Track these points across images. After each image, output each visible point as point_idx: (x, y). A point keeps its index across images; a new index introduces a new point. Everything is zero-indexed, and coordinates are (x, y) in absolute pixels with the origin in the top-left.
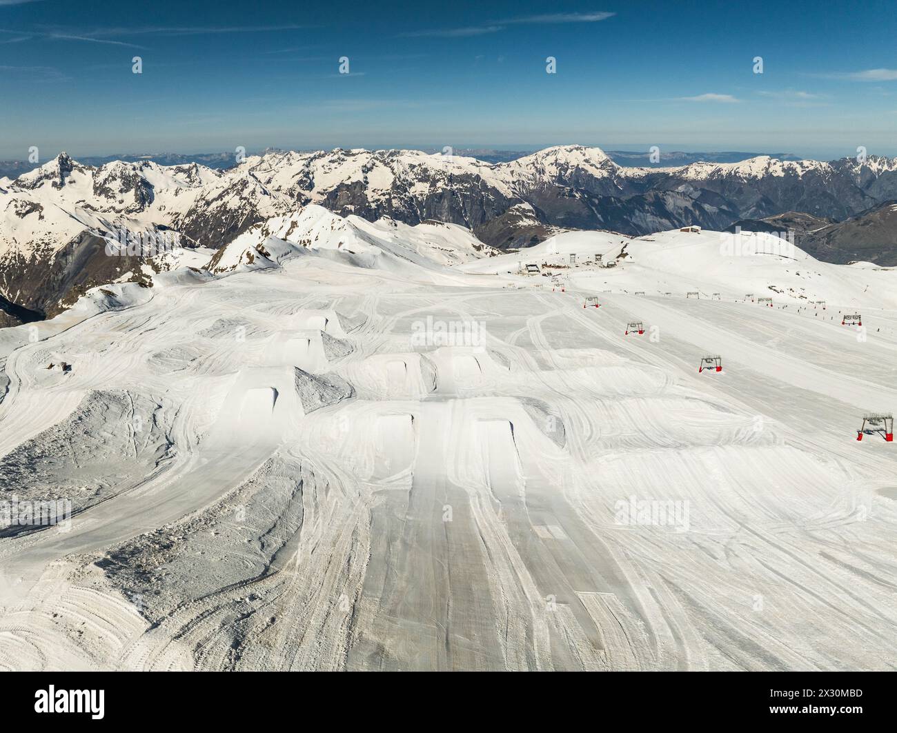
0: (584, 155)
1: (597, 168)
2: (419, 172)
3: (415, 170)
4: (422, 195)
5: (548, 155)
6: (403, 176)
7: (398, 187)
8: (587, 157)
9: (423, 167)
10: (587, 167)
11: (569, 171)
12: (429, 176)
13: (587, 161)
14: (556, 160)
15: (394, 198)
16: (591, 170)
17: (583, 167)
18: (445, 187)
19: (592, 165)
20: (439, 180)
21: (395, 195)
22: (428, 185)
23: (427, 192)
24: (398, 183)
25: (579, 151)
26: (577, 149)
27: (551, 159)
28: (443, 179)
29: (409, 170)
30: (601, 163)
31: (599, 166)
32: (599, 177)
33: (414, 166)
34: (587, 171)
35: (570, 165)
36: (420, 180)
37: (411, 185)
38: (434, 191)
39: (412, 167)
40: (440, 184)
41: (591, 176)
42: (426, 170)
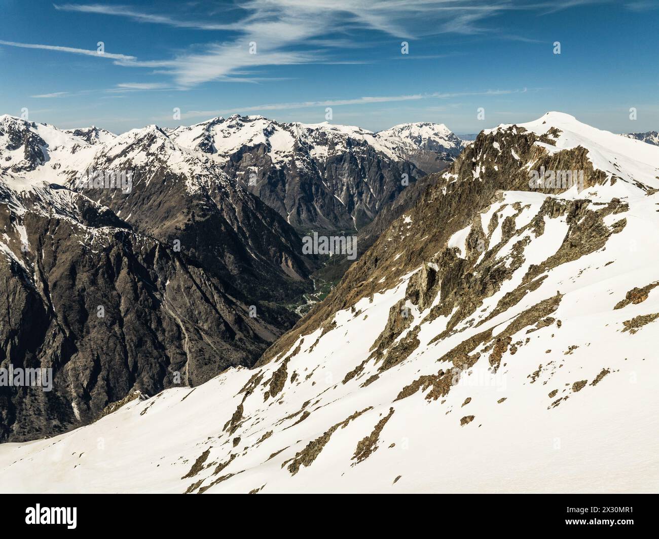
0: (433, 130)
1: (446, 141)
2: (317, 136)
3: (313, 134)
4: (322, 157)
5: (402, 130)
6: (303, 139)
7: (300, 150)
8: (436, 131)
9: (321, 131)
10: (437, 139)
11: (423, 143)
12: (327, 139)
13: (436, 134)
14: (410, 134)
15: (298, 159)
16: (441, 142)
17: (434, 139)
18: (344, 149)
19: (441, 138)
20: (337, 144)
21: (298, 157)
22: (327, 148)
23: (326, 154)
24: (300, 145)
25: (428, 127)
26: (426, 125)
27: (406, 133)
28: (341, 142)
29: (307, 134)
30: (447, 136)
31: (447, 139)
32: (448, 148)
33: (312, 131)
34: (438, 143)
35: (422, 138)
36: (318, 144)
37: (311, 148)
38: (333, 153)
39: (310, 131)
40: (339, 147)
41: (441, 146)
42: (324, 134)
